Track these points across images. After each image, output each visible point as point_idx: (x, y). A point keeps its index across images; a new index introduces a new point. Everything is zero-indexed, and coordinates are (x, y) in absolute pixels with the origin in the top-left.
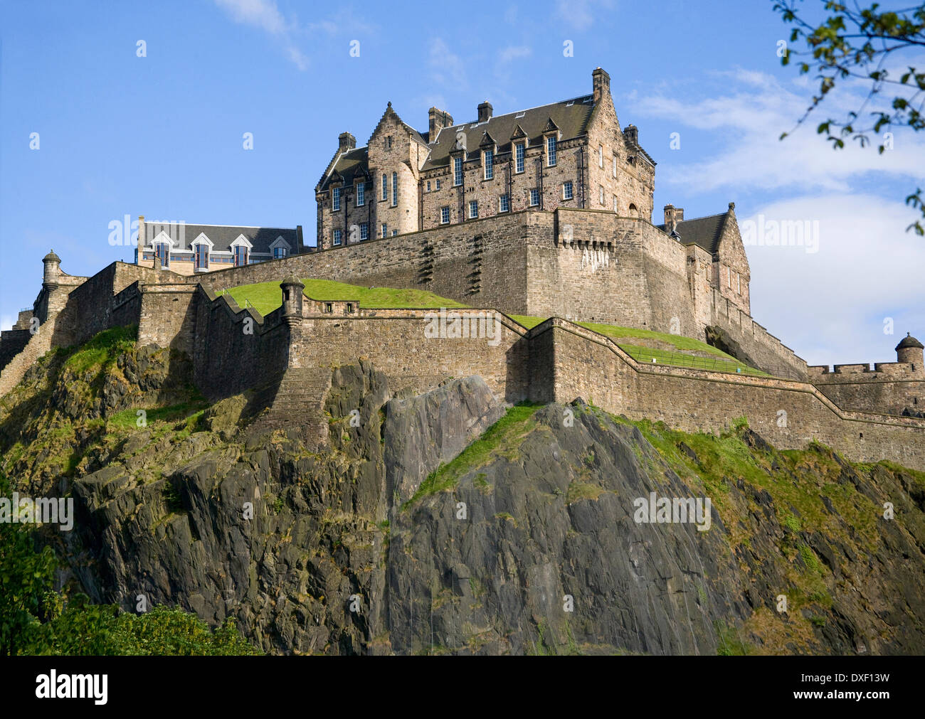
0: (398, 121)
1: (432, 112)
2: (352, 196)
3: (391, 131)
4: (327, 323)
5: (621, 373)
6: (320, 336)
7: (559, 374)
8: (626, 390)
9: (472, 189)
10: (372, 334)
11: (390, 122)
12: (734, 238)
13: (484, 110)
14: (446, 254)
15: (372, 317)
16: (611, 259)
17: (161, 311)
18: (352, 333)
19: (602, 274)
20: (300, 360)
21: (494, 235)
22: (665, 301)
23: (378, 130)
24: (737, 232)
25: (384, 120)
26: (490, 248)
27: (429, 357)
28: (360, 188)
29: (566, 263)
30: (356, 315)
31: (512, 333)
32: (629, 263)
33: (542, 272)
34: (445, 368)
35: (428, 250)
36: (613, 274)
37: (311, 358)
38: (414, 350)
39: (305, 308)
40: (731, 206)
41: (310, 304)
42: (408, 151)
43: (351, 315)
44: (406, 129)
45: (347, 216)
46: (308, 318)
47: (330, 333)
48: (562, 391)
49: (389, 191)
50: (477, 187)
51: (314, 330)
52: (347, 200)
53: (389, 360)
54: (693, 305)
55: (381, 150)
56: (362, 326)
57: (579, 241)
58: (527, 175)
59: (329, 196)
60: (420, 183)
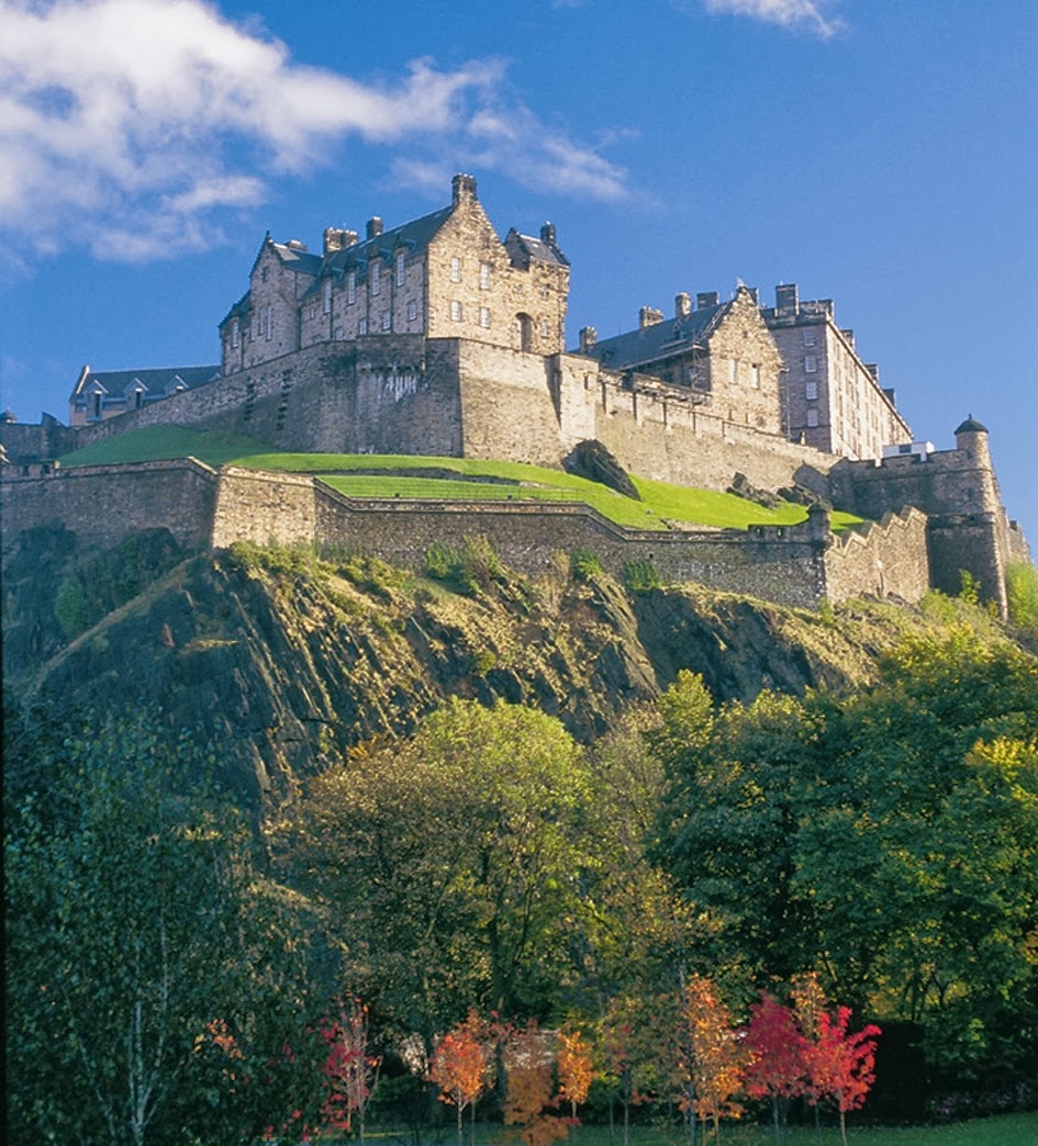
0: (272, 250)
2: (247, 330)
3: (268, 260)
4: (23, 486)
7: (217, 524)
9: (339, 315)
11: (266, 250)
13: (372, 228)
14: (263, 392)
15: (67, 478)
16: (420, 384)
18: (47, 493)
19: (407, 401)
21: (298, 369)
23: (258, 261)
25: (262, 251)
26: (294, 382)
27: (119, 512)
29: (365, 394)
31: (203, 482)
32: (440, 386)
34: (135, 523)
35: (250, 388)
36: (422, 400)
38: (105, 507)
42: (281, 281)
45: (243, 352)
46: (7, 482)
47: (26, 496)
48: (220, 540)
49: (266, 324)
50: (342, 314)
51: (11, 494)
52: (244, 335)
53: (81, 519)
54: (559, 419)
55: (260, 282)
56: (56, 487)
57: (381, 369)
58: (381, 296)
59: (230, 332)
60: (299, 312)
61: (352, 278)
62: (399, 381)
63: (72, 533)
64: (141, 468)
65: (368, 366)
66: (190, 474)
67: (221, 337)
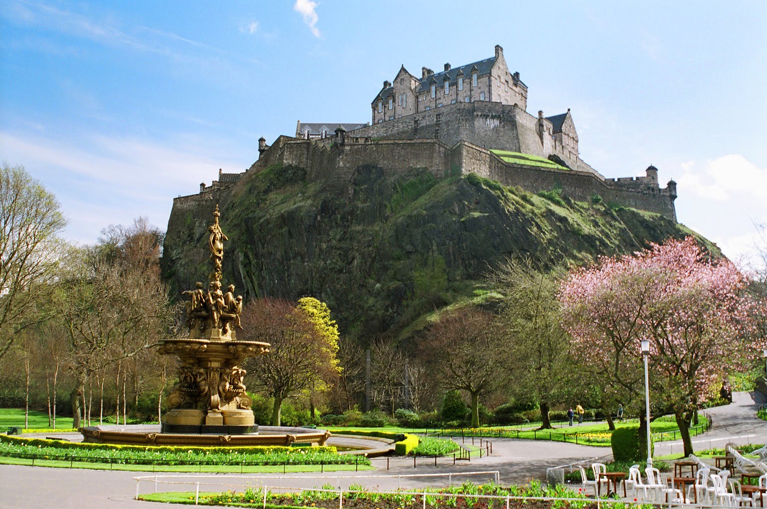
0: (406, 72)
1: (423, 68)
2: (387, 105)
3: (404, 76)
4: (356, 147)
5: (498, 167)
6: (353, 153)
7: (464, 165)
8: (500, 174)
9: (440, 98)
10: (377, 151)
11: (403, 72)
12: (570, 123)
13: (447, 66)
14: (423, 123)
15: (377, 144)
16: (500, 123)
17: (293, 151)
18: (368, 151)
19: (496, 129)
20: (343, 163)
21: (445, 113)
22: (527, 142)
23: (398, 76)
24: (571, 120)
25: (400, 71)
26: (443, 119)
27: (404, 160)
28: (391, 101)
29: (478, 125)
30: (370, 143)
31: (443, 149)
32: (509, 124)
33: (466, 128)
34: (411, 165)
35: (416, 122)
36: (502, 129)
37: (349, 162)
38: (397, 157)
39: (346, 141)
40: (569, 110)
41: (348, 139)
42: (410, 84)
43: (367, 143)
44: (410, 75)
45: (385, 114)
46: (347, 145)
47: (358, 151)
48: (465, 171)
49: (402, 102)
50: (442, 98)
51: (350, 150)
52: (385, 107)
53: (385, 162)
54: (543, 145)
55: (399, 85)
56: (372, 148)
57: (485, 115)
58: (464, 90)
59: (377, 106)
60: (417, 97)
61: (447, 84)
62: (492, 121)
63: (381, 168)
64: (413, 142)
65: (480, 114)
66: (437, 145)
67: (372, 108)
